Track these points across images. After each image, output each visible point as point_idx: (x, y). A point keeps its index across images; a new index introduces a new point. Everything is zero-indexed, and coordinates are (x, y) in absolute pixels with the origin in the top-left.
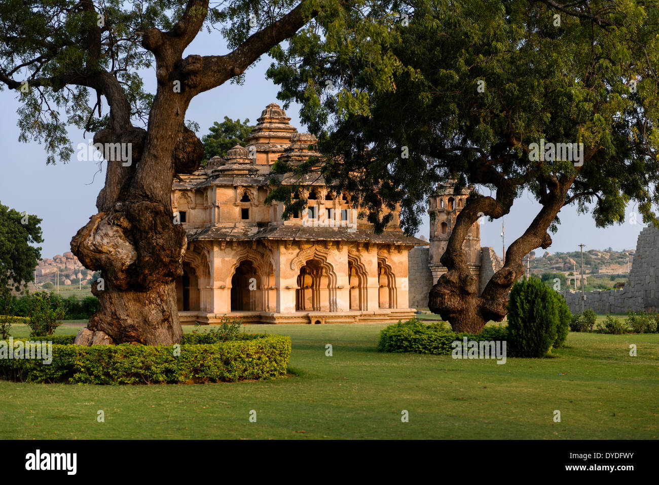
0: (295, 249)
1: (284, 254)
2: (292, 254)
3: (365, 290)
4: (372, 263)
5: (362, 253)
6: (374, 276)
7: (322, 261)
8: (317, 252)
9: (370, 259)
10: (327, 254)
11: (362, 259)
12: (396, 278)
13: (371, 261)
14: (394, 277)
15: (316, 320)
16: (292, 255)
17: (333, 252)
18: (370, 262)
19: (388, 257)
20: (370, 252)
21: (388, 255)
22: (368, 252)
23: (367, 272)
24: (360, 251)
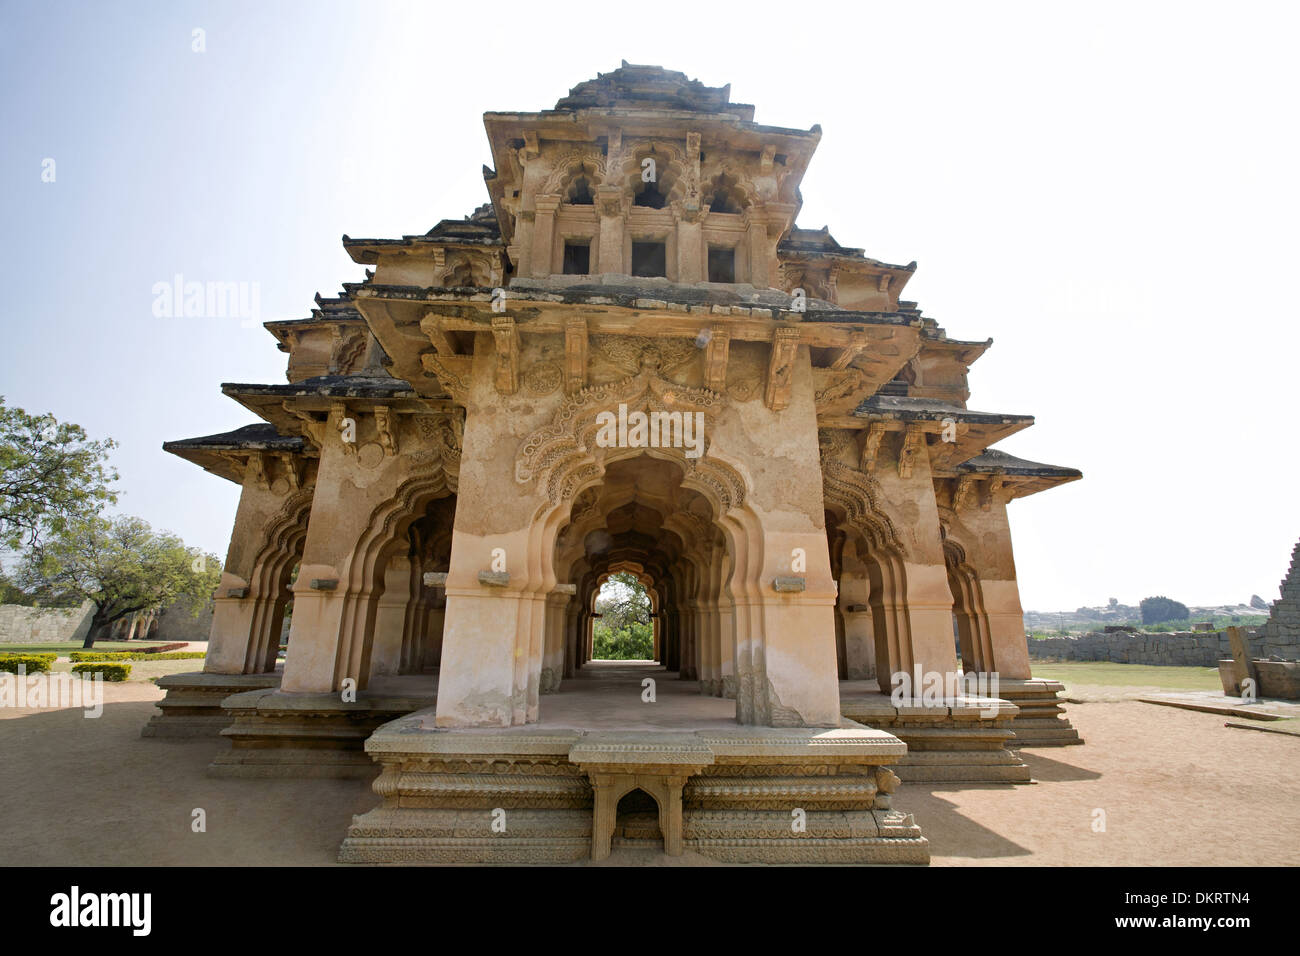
2: (528, 410)
3: (900, 616)
4: (916, 513)
5: (876, 476)
6: (930, 562)
9: (907, 496)
11: (880, 495)
12: (983, 583)
13: (912, 503)
14: (976, 579)
15: (625, 787)
16: (528, 419)
17: (743, 408)
18: (910, 510)
19: (951, 518)
20: (907, 473)
21: (949, 512)
22: (899, 474)
23: (901, 545)
24: (870, 469)
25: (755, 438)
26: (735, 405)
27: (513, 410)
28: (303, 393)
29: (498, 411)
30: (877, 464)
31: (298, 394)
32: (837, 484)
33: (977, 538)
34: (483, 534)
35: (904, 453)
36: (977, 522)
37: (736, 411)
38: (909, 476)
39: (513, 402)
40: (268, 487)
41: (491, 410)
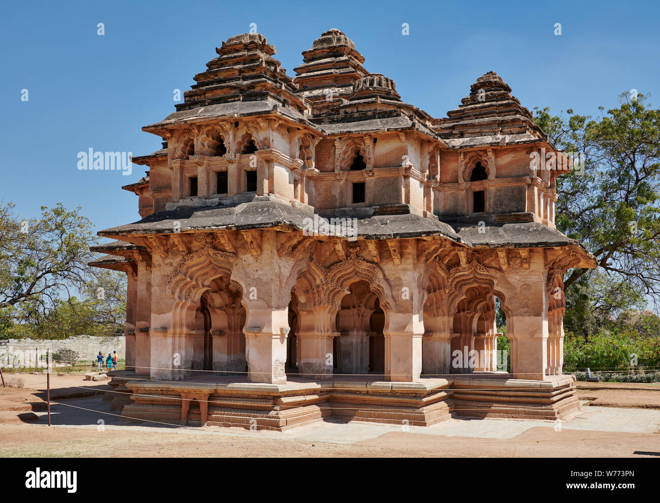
2: (171, 264)
4: (401, 285)
9: (397, 275)
10: (230, 263)
13: (399, 279)
16: (171, 268)
18: (398, 283)
19: (499, 277)
21: (498, 272)
22: (393, 263)
25: (248, 270)
26: (241, 256)
27: (167, 265)
29: (162, 265)
30: (381, 258)
33: (515, 288)
34: (160, 314)
36: (518, 277)
37: (241, 259)
38: (399, 263)
39: (167, 262)
41: (159, 265)
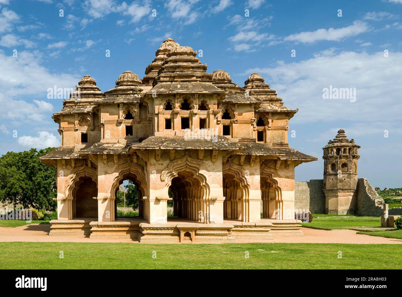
0: (165, 160)
1: (154, 165)
2: (162, 164)
3: (247, 202)
6: (256, 189)
7: (194, 172)
8: (188, 163)
9: (252, 172)
10: (200, 165)
11: (245, 172)
12: (283, 192)
14: (281, 190)
16: (162, 166)
17: (206, 162)
19: (274, 172)
20: (253, 165)
21: (274, 170)
22: (250, 166)
23: (249, 185)
24: (242, 165)
26: (205, 162)
27: (160, 164)
28: (99, 153)
29: (156, 165)
30: (244, 163)
31: (98, 153)
32: (233, 169)
35: (251, 160)
37: (205, 163)
40: (65, 167)
